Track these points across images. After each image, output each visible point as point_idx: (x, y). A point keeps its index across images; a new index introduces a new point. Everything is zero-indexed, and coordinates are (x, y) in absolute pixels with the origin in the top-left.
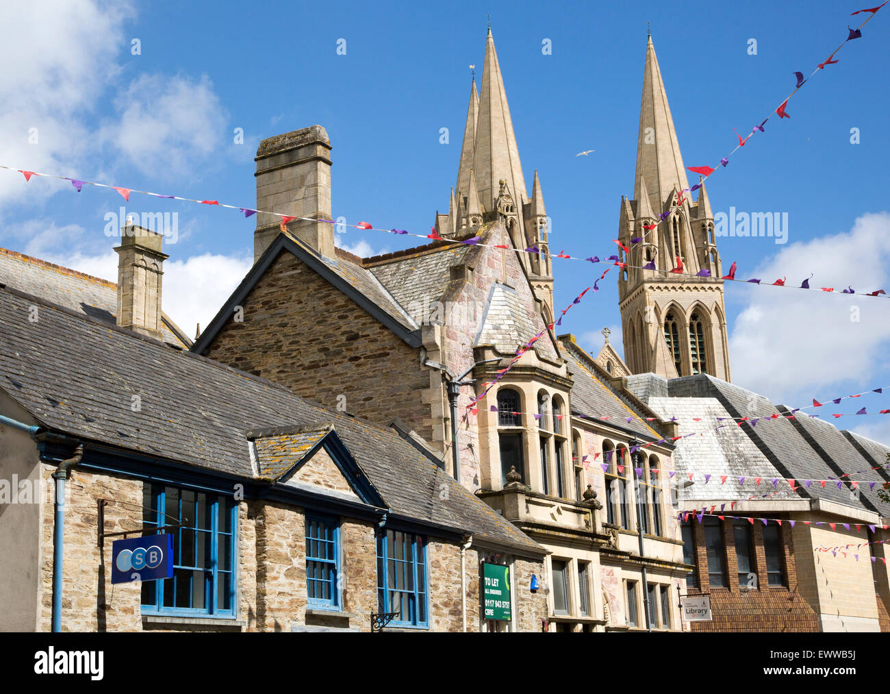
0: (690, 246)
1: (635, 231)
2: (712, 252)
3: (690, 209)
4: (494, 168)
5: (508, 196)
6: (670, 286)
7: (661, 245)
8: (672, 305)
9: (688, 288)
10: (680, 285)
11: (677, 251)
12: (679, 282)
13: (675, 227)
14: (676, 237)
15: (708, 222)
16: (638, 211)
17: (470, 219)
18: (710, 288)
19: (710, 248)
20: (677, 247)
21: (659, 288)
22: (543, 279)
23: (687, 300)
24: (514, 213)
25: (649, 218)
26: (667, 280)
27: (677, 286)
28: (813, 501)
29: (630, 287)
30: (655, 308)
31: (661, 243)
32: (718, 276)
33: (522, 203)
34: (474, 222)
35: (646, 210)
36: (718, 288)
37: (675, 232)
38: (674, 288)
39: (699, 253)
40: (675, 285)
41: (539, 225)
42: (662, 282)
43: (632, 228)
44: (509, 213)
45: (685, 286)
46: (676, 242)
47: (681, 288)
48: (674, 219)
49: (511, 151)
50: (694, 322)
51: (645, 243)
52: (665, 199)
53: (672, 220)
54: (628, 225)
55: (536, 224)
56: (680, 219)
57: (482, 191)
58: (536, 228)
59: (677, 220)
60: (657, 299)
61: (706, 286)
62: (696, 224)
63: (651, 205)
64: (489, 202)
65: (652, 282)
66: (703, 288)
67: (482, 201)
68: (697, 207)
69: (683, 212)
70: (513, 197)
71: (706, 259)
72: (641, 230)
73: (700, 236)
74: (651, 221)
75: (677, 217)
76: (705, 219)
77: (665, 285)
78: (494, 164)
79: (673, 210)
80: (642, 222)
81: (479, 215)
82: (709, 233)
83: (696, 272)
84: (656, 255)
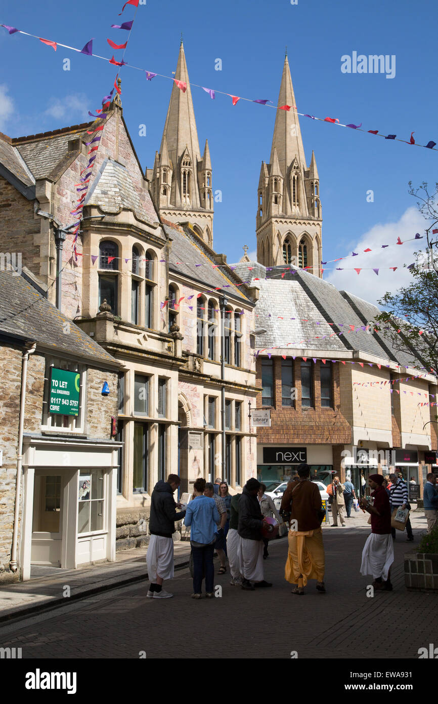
0: (303, 196)
1: (268, 184)
2: (316, 201)
3: (304, 172)
4: (179, 136)
5: (188, 155)
6: (288, 221)
7: (285, 194)
8: (289, 233)
9: (300, 223)
10: (295, 220)
11: (294, 199)
12: (294, 219)
13: (294, 183)
14: (294, 190)
15: (315, 181)
16: (271, 171)
17: (162, 168)
18: (314, 224)
19: (315, 198)
20: (294, 196)
21: (281, 221)
22: (208, 211)
23: (298, 231)
24: (191, 167)
25: (278, 176)
26: (287, 217)
27: (293, 221)
28: (355, 352)
29: (263, 220)
30: (278, 235)
31: (285, 192)
32: (319, 217)
33: (197, 160)
34: (164, 171)
35: (276, 170)
36: (318, 224)
37: (294, 186)
38: (290, 222)
39: (308, 201)
40: (292, 220)
41: (207, 175)
42: (283, 218)
43: (267, 182)
44: (188, 166)
45: (298, 221)
46: (294, 193)
47: (295, 223)
48: (294, 177)
49: (192, 126)
50: (302, 245)
51: (274, 192)
52: (289, 164)
53: (293, 178)
54: (264, 180)
55: (205, 175)
56: (297, 178)
57: (171, 151)
58: (205, 178)
59: (296, 178)
60: (280, 228)
61: (311, 222)
62: (307, 182)
63: (280, 167)
64: (175, 159)
65: (277, 217)
66: (309, 223)
67: (170, 158)
68: (309, 171)
69: (300, 173)
70: (191, 156)
71: (312, 205)
72: (272, 183)
73: (309, 190)
74: (279, 178)
75: (296, 177)
76: (314, 179)
77: (285, 220)
78: (179, 133)
79: (293, 174)
80: (273, 178)
81: (168, 166)
82: (315, 188)
83: (306, 213)
84: (281, 201)
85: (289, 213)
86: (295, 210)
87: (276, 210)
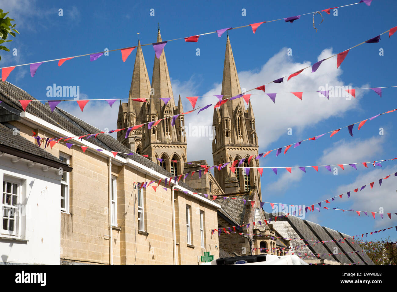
0: (245, 130)
1: (221, 122)
2: (254, 133)
3: (244, 113)
4: (161, 93)
5: (168, 106)
6: (236, 148)
7: (233, 130)
8: (237, 156)
9: (244, 149)
10: (240, 147)
11: (239, 132)
12: (240, 146)
13: (239, 122)
14: (239, 126)
15: (252, 120)
16: (223, 114)
17: (151, 116)
18: (253, 149)
19: (253, 131)
20: (239, 130)
21: (231, 148)
22: (183, 144)
23: (243, 154)
24: (171, 114)
25: (228, 118)
26: (235, 145)
27: (239, 148)
28: (322, 260)
29: (218, 147)
30: (230, 157)
31: (233, 128)
32: (256, 144)
33: (173, 109)
34: (153, 117)
35: (226, 114)
36: (256, 149)
37: (239, 124)
38: (238, 149)
39: (248, 133)
40: (238, 147)
41: (181, 120)
42: (233, 146)
44: (168, 113)
45: (242, 148)
46: (239, 128)
47: (241, 149)
48: (238, 118)
49: (169, 86)
50: (246, 163)
51: (226, 129)
52: (234, 109)
53: (237, 119)
54: (218, 120)
55: (179, 119)
56: (241, 118)
57: (156, 103)
58: (180, 121)
59: (240, 119)
60: (230, 153)
61: (251, 148)
62: (247, 121)
63: (228, 111)
64: (160, 108)
65: (228, 146)
66: (250, 149)
67: (156, 108)
68: (248, 113)
69: (242, 115)
70: (170, 106)
71: (252, 136)
72: (224, 123)
73: (249, 126)
74: (229, 119)
75: (240, 117)
76: (251, 119)
77: (234, 147)
78: (161, 91)
79: (238, 116)
80: (225, 119)
81: (155, 114)
82: (253, 125)
83: (247, 142)
84: (230, 134)
85: (236, 143)
86: (241, 140)
87: (228, 141)
